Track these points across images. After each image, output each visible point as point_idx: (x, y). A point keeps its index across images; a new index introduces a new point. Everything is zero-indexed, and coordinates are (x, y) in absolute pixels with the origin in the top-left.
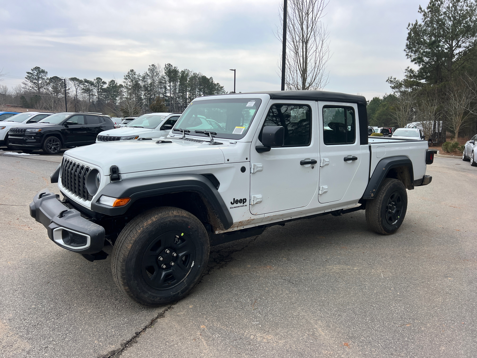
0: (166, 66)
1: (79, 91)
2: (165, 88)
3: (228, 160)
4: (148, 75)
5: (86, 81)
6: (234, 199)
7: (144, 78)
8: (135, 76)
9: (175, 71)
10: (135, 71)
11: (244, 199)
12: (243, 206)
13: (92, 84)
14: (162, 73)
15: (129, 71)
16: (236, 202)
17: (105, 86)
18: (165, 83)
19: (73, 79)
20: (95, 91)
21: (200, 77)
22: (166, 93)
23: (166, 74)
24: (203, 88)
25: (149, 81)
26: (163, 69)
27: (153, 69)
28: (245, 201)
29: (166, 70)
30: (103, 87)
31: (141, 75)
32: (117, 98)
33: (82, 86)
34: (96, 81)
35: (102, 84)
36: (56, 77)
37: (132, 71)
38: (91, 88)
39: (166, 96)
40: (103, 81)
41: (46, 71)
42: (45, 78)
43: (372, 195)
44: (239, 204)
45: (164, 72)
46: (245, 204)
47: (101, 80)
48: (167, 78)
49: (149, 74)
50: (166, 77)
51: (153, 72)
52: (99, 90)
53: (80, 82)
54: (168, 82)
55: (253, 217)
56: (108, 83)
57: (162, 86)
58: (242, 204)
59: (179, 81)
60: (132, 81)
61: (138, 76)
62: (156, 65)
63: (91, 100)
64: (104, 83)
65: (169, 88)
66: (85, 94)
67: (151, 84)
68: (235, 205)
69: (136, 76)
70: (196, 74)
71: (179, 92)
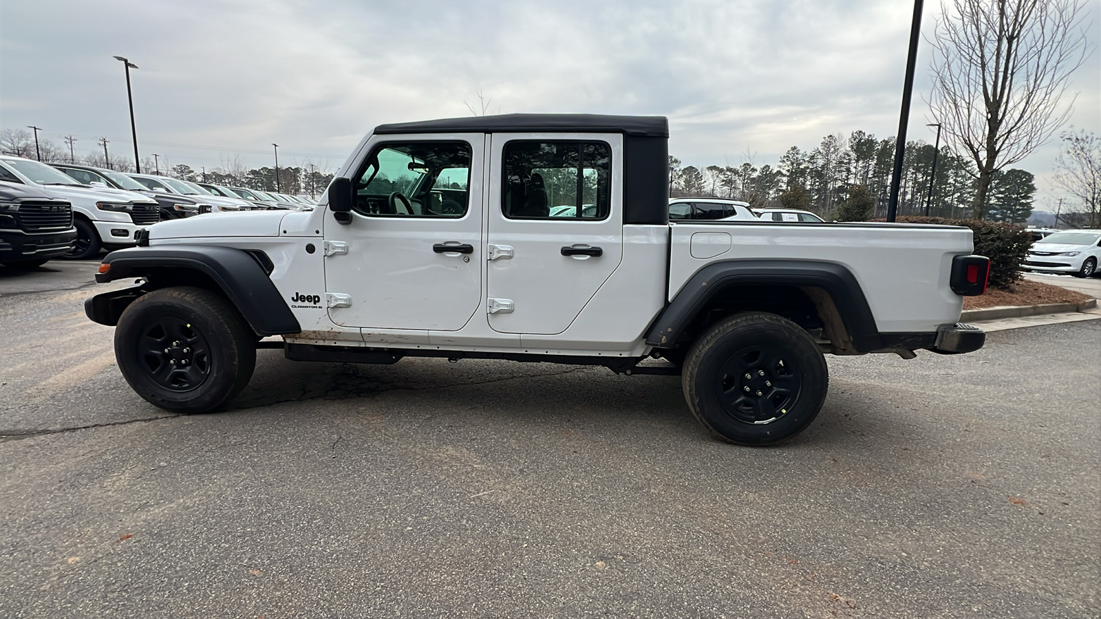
0: (853, 135)
1: (718, 184)
2: (848, 170)
3: (285, 232)
4: (819, 152)
5: (729, 170)
6: (297, 294)
7: (812, 157)
8: (797, 156)
9: (871, 143)
10: (799, 148)
11: (315, 297)
12: (314, 307)
13: (735, 172)
14: (846, 147)
15: (790, 149)
16: (299, 298)
17: (755, 175)
18: (849, 163)
19: (711, 168)
20: (739, 183)
21: (920, 148)
22: (848, 179)
23: (852, 148)
24: (923, 167)
25: (821, 162)
26: (848, 140)
27: (829, 143)
28: (317, 299)
29: (852, 142)
30: (751, 177)
31: (809, 154)
32: (771, 192)
33: (722, 177)
34: (743, 168)
35: (750, 172)
36: (691, 167)
37: (794, 148)
38: (735, 178)
39: (848, 184)
40: (752, 167)
41: (679, 160)
42: (678, 169)
43: (663, 340)
44: (306, 304)
45: (848, 145)
46: (318, 305)
47: (750, 166)
48: (853, 155)
49: (821, 151)
50: (851, 153)
51: (828, 148)
52: (746, 181)
53: (721, 171)
54: (854, 161)
55: (337, 329)
56: (759, 169)
57: (843, 169)
58: (312, 304)
59: (876, 157)
60: (792, 164)
61: (803, 155)
62: (836, 135)
63: (732, 195)
64: (754, 170)
65: (853, 170)
66: (726, 187)
67: (823, 167)
68: (299, 303)
69: (800, 157)
70: (913, 142)
71: (874, 177)
